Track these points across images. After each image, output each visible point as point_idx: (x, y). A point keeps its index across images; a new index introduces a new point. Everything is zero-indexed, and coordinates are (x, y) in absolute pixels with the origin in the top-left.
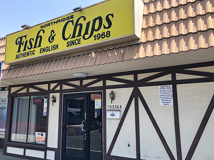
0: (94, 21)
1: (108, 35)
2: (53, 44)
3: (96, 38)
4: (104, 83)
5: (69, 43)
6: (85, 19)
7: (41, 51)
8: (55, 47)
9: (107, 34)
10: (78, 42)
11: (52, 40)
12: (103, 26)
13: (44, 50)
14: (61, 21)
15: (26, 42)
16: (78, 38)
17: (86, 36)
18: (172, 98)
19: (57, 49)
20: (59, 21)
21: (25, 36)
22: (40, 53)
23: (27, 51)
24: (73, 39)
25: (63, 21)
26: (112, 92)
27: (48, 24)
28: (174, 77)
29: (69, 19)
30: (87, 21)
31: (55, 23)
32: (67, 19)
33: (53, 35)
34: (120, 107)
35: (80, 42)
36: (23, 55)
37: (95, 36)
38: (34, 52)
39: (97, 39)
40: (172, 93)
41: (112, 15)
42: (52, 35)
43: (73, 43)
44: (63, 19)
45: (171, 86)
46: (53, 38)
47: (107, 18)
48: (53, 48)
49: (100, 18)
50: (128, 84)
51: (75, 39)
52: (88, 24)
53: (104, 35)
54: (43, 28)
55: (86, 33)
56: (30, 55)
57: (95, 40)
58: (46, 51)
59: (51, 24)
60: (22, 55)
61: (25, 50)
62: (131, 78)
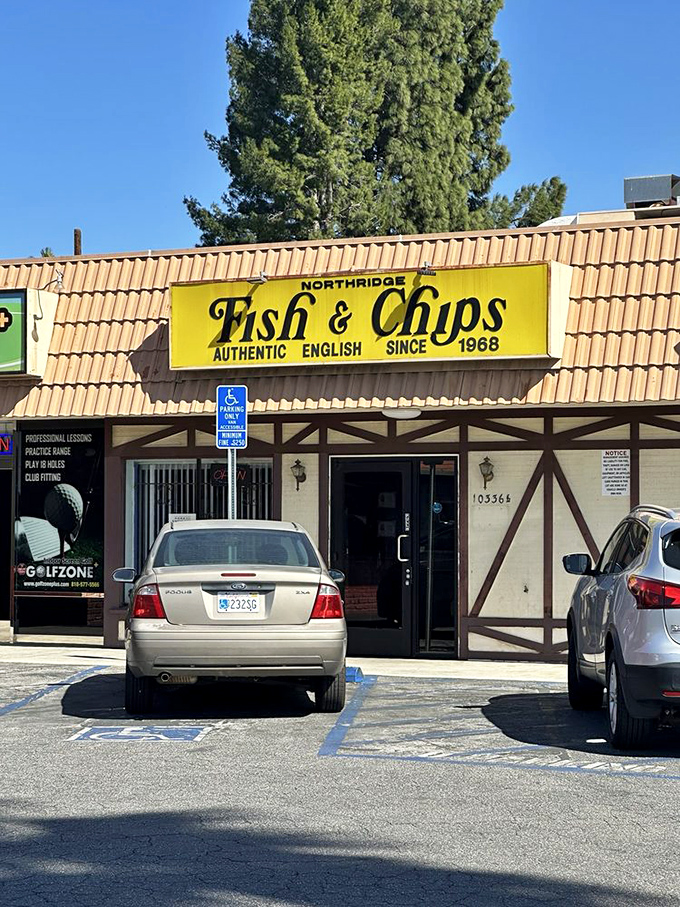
0: (461, 305)
1: (494, 347)
2: (345, 338)
3: (466, 347)
4: (464, 434)
5: (394, 346)
6: (436, 294)
7: (305, 350)
8: (352, 348)
9: (492, 344)
10: (418, 346)
11: (340, 326)
12: (480, 322)
13: (315, 351)
14: (369, 285)
15: (252, 316)
16: (419, 338)
17: (441, 338)
18: (629, 480)
19: (359, 354)
20: (361, 283)
21: (248, 300)
22: (305, 356)
23: (256, 342)
24: (404, 338)
25: (374, 285)
26: (487, 459)
27: (325, 282)
28: (634, 431)
29: (391, 283)
30: (442, 301)
31: (350, 286)
32: (387, 282)
33: (344, 314)
34: (505, 500)
35: (423, 349)
36: (241, 353)
37: (462, 342)
38: (282, 352)
39: (468, 349)
40: (628, 469)
41: (504, 303)
42: (339, 314)
43: (404, 347)
44: (374, 280)
45: (628, 452)
46: (343, 323)
47: (492, 307)
48: (344, 350)
49: (474, 303)
50: (528, 441)
51: (409, 338)
52: (445, 309)
53: (485, 345)
54: (309, 288)
55: (440, 329)
56: (269, 357)
57: (463, 350)
58: (324, 355)
59: (335, 285)
60: (238, 352)
61: (247, 337)
62: (536, 425)
